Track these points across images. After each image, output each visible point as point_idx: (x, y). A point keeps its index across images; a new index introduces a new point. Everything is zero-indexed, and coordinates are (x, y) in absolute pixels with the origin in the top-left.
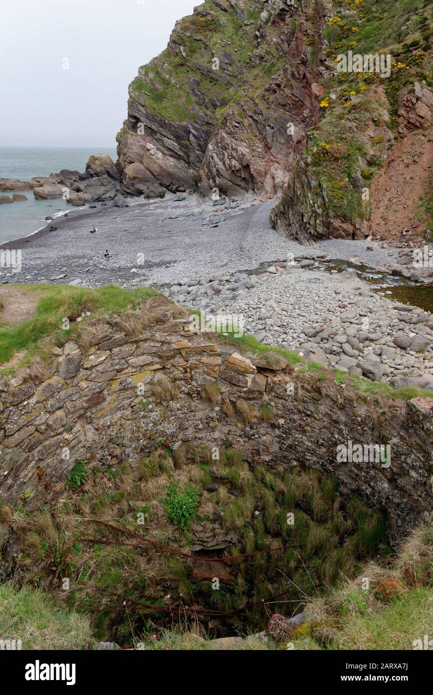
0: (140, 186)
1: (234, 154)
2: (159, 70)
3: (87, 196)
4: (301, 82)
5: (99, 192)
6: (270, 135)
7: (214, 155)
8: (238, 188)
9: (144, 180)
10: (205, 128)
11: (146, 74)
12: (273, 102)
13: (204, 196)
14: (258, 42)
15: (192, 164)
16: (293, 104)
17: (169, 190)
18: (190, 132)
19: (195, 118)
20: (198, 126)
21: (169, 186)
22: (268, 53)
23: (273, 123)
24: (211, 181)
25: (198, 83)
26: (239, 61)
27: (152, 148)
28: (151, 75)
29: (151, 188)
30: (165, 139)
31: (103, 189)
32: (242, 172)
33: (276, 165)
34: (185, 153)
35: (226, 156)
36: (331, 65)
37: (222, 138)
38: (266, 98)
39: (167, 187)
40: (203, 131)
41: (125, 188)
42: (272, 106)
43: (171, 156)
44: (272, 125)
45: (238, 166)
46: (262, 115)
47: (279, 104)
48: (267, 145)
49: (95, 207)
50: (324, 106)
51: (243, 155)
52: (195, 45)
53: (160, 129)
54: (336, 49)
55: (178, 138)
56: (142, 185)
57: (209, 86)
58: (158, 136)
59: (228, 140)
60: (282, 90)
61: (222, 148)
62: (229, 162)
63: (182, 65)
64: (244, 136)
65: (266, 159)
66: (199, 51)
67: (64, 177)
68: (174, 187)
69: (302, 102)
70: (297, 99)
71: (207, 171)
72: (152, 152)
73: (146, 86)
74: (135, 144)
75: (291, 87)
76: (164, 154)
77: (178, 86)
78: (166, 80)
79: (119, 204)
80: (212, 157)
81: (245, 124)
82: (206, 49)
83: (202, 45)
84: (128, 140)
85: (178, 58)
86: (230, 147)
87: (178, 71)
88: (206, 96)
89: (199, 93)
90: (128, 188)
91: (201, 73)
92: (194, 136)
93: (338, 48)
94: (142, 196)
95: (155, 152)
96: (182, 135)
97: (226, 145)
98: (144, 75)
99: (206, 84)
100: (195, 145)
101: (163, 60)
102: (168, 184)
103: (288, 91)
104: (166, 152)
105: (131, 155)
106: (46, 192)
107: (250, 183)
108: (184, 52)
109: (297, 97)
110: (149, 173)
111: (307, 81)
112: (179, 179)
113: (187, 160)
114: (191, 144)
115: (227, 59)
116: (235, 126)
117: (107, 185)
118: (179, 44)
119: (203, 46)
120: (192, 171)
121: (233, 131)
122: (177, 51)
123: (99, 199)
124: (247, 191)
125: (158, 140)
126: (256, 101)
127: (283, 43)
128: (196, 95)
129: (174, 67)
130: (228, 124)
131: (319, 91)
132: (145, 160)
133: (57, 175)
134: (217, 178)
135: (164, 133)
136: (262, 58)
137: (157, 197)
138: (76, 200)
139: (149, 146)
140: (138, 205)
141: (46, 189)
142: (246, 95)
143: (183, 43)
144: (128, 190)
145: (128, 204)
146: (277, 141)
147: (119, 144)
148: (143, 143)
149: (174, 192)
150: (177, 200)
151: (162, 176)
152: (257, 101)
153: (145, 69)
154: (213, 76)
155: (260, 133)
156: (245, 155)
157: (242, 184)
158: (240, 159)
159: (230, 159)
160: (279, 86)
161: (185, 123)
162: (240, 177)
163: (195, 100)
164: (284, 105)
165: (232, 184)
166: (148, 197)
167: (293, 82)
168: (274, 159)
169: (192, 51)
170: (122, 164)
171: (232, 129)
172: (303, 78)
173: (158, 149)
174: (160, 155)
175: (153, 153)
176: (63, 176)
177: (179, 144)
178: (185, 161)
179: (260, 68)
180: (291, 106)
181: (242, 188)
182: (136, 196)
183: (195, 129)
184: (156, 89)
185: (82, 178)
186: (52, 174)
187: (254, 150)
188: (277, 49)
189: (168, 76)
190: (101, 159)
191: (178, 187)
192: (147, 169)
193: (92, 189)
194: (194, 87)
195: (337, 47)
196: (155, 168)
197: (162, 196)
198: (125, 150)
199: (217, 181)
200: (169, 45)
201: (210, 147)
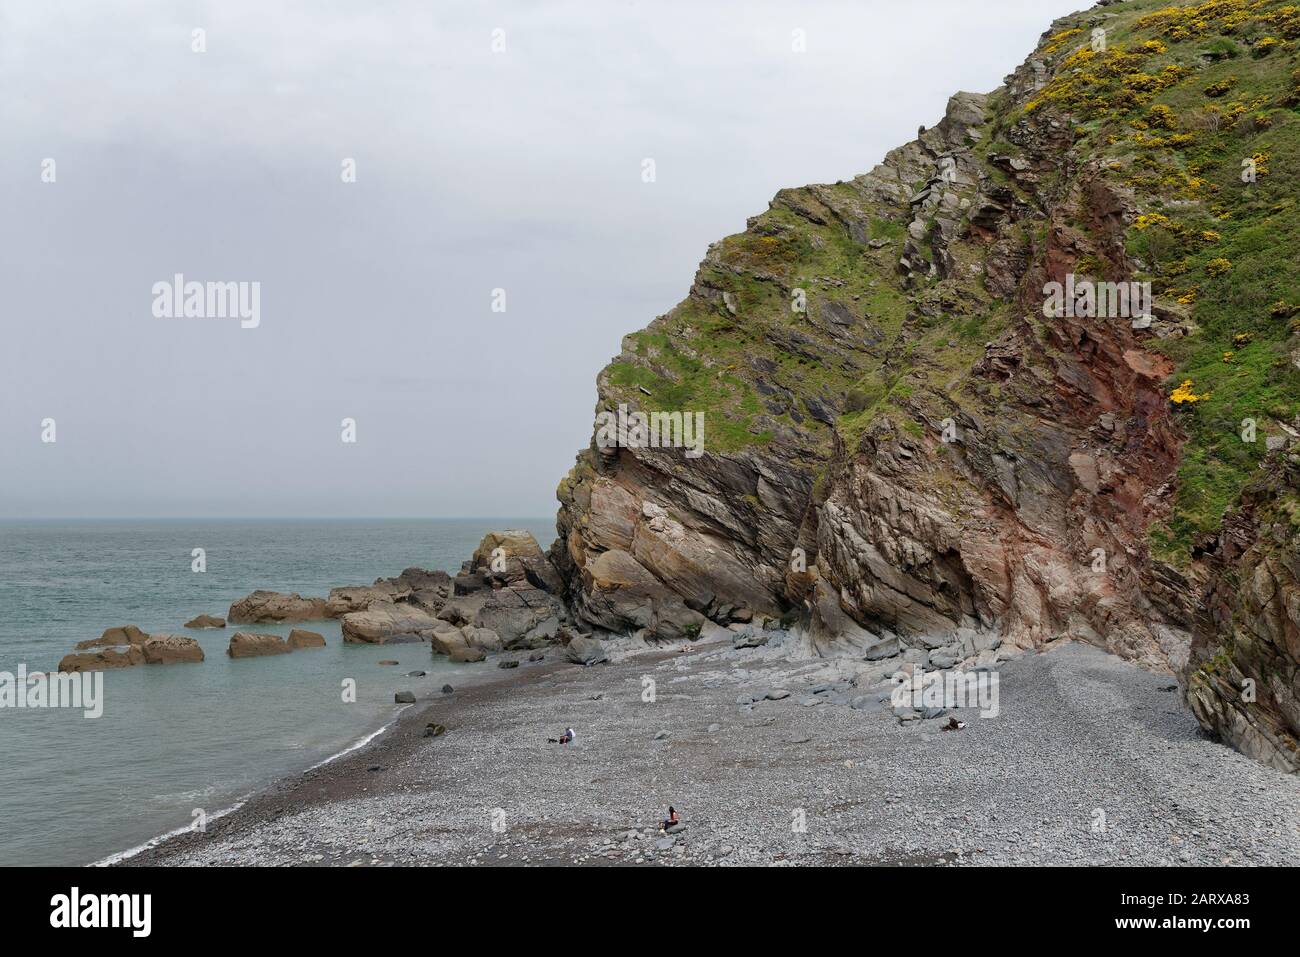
0: (629, 609)
1: (909, 524)
2: (673, 340)
3: (487, 636)
4: (1076, 350)
5: (517, 625)
6: (1009, 476)
7: (847, 527)
8: (928, 611)
9: (638, 594)
10: (798, 464)
11: (642, 350)
12: (1001, 399)
13: (833, 635)
14: (910, 279)
15: (764, 552)
16: (1061, 402)
17: (711, 619)
18: (758, 474)
19: (770, 443)
20: (777, 460)
21: (710, 606)
22: (961, 295)
23: (1011, 446)
24: (845, 594)
25: (771, 366)
26: (867, 318)
27: (657, 515)
28: (654, 353)
29: (664, 613)
30: (691, 493)
31: (527, 616)
32: (937, 568)
33: (1039, 549)
34: (746, 525)
35: (885, 530)
36: (1170, 309)
37: (867, 488)
38: (979, 390)
39: (705, 610)
40: (792, 471)
41: (588, 614)
42: (1001, 407)
43: (706, 532)
44: (1010, 451)
45: (923, 554)
46: (976, 428)
47: (1022, 402)
48: (1001, 500)
49: (515, 665)
50: (1185, 401)
51: (936, 526)
52: (755, 288)
53: (679, 468)
54: (1172, 276)
55: (725, 489)
56: (634, 606)
57: (800, 370)
58: (673, 484)
59: (885, 489)
60: (1024, 370)
61: (867, 510)
62: (894, 544)
63: (728, 330)
64: (930, 480)
65: (1003, 535)
66: (767, 300)
67: (413, 585)
68: (724, 611)
69: (1086, 395)
70: (1071, 390)
71: (827, 567)
72: (657, 522)
73: (642, 376)
74: (611, 504)
75: (1050, 363)
76: (688, 527)
77: (720, 374)
78: (691, 362)
79: (583, 658)
80: (842, 533)
81: (928, 452)
82: (783, 296)
83: (773, 288)
84: (594, 496)
85: (716, 315)
86: (894, 506)
87: (718, 342)
88: (793, 392)
89: (775, 387)
90: (597, 614)
91: (777, 345)
92: (769, 482)
93: (1177, 274)
94: (639, 635)
95: (664, 523)
96: (737, 483)
97: (882, 503)
98: (637, 352)
99: (790, 368)
100: (772, 504)
101: (682, 321)
102: (706, 603)
103: (1042, 373)
104: (692, 523)
105: (599, 531)
106: (376, 626)
107: (963, 597)
108: (732, 303)
109: (1071, 386)
110: (650, 575)
111: (1095, 350)
112: (731, 590)
113: (750, 542)
114: (761, 503)
115: (838, 314)
116: (903, 457)
117: (538, 607)
118: (718, 288)
119: (777, 290)
120: (764, 568)
121: (896, 466)
122: (715, 302)
123: (517, 644)
124: (956, 620)
125: (671, 495)
126: (952, 397)
127: (1002, 275)
128: (766, 391)
129: (708, 334)
130: (881, 452)
131: (1152, 368)
132: (639, 543)
133: (394, 582)
134: (864, 587)
135: (689, 478)
136: (947, 306)
137: (681, 636)
138: (459, 646)
139: (649, 508)
140: (634, 658)
141: (375, 618)
142: (923, 386)
143: (728, 286)
144: (595, 620)
145: (606, 656)
146: (1031, 489)
147: (565, 506)
148: (630, 501)
149: (724, 624)
150: (745, 646)
151: (687, 583)
152: (955, 397)
153: (638, 341)
154: (808, 350)
155: (975, 472)
156: (939, 526)
157: (938, 599)
158: (930, 535)
159: (896, 537)
160: (1013, 362)
161: (742, 454)
162: (932, 582)
163: (767, 402)
164: (1034, 405)
165: (909, 601)
166: (655, 637)
167: (1052, 352)
168: (1029, 536)
169: (752, 301)
170: (575, 552)
171: (894, 462)
172: (1080, 344)
173: (672, 515)
174: (678, 530)
175: (659, 525)
176: (410, 584)
177: (728, 502)
178: (743, 543)
179: (948, 327)
180: (1057, 406)
181: (939, 612)
182: (617, 633)
183: (770, 466)
184: (665, 381)
185: (462, 590)
186: (380, 580)
187: (962, 514)
188: (986, 287)
189: (694, 353)
190: (513, 543)
191: (733, 610)
192: (644, 564)
193: (499, 618)
194: (762, 374)
195: (1174, 271)
196: (667, 563)
197: (693, 634)
198: (585, 519)
199: (866, 594)
200: (693, 291)
201: (832, 507)
